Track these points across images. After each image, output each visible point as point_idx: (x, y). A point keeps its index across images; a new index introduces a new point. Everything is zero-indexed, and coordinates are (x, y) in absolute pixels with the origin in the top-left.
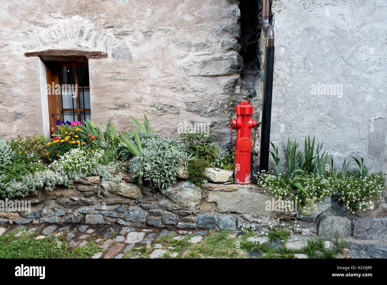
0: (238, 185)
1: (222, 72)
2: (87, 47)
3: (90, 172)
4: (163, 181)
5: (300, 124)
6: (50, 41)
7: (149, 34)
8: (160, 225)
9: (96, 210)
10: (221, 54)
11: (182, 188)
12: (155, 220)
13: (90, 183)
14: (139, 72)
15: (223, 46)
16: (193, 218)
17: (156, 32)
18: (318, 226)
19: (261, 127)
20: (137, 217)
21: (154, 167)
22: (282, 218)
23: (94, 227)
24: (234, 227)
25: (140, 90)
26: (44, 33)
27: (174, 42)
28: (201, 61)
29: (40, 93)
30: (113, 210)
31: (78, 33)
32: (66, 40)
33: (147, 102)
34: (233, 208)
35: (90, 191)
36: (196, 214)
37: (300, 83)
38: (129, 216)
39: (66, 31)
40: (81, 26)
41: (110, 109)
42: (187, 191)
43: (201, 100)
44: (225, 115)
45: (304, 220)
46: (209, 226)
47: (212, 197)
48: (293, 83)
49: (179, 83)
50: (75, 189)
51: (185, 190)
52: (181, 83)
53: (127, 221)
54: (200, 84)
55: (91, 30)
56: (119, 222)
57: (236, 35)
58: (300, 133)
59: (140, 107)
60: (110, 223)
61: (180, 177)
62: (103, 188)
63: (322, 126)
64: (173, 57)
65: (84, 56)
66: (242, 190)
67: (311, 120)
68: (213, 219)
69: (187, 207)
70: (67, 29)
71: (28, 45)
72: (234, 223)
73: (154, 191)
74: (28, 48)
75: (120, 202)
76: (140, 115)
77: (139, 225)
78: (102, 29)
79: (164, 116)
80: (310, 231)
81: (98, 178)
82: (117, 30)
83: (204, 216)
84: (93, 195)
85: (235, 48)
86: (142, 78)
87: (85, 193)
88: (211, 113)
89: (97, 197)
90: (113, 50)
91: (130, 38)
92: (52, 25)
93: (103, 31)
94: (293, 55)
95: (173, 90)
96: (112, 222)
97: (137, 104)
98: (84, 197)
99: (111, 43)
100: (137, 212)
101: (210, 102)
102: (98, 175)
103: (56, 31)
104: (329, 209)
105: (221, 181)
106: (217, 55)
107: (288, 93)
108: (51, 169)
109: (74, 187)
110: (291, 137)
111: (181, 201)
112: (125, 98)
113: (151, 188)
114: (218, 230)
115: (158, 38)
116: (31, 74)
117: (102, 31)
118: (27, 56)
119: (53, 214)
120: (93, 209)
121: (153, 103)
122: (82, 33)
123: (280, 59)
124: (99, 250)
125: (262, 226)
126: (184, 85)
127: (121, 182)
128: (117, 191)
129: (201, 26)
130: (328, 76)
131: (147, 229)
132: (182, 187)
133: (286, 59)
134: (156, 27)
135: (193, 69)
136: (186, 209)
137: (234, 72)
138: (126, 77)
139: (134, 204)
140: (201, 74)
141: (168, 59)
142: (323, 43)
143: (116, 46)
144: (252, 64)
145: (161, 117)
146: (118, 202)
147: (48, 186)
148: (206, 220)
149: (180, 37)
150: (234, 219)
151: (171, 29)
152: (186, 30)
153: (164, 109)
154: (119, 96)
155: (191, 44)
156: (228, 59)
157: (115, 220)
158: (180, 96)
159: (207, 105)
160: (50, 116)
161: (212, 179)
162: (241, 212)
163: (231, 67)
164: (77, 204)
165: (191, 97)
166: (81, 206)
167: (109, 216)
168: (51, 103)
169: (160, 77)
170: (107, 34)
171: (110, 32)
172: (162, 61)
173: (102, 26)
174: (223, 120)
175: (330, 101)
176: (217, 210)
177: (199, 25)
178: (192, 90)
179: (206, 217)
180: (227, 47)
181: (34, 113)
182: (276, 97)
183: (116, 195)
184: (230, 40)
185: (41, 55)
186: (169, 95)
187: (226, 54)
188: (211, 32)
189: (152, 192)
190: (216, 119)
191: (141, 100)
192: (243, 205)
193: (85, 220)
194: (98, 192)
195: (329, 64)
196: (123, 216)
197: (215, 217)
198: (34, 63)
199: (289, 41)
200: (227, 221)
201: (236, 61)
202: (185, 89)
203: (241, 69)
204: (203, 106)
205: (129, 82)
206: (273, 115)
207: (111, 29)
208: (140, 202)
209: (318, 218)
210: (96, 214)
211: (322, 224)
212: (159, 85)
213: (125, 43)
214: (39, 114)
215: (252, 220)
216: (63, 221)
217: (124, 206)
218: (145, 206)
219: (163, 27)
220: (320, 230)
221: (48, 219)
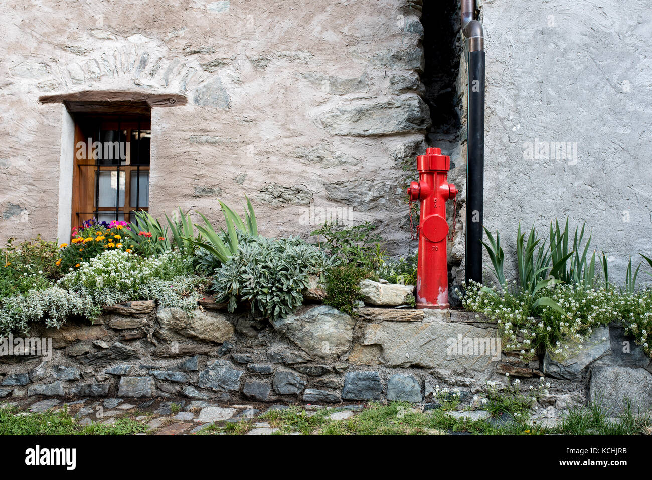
0: (425, 310)
1: (392, 129)
2: (151, 86)
3: (135, 292)
4: (276, 299)
5: (538, 201)
6: (87, 76)
7: (262, 63)
8: (268, 395)
9: (142, 367)
10: (390, 97)
11: (313, 316)
12: (259, 386)
13: (134, 312)
14: (242, 129)
15: (393, 84)
16: (336, 380)
17: (275, 61)
18: (588, 388)
19: (465, 209)
20: (223, 381)
21: (261, 274)
22: (513, 372)
23: (136, 401)
24: (417, 395)
25: (242, 162)
26: (76, 64)
27: (306, 78)
28: (354, 110)
29: (59, 167)
30: (175, 368)
31: (138, 64)
32: (116, 75)
33: (253, 183)
34: (416, 356)
35: (133, 329)
36: (341, 371)
37: (534, 126)
38: (208, 378)
39: (116, 59)
40: (143, 51)
41: (185, 196)
42: (324, 322)
43: (353, 179)
44: (398, 208)
45: (558, 376)
46: (367, 395)
47: (373, 334)
48: (522, 126)
49: (314, 149)
50: (103, 327)
51: (321, 321)
52: (317, 148)
53: (203, 389)
54: (352, 150)
55: (161, 58)
56: (186, 392)
57: (416, 65)
58: (540, 218)
59: (240, 192)
60: (168, 395)
61: (311, 295)
62: (159, 323)
63: (580, 205)
64: (304, 103)
65: (145, 103)
66: (432, 318)
67: (560, 194)
68: (374, 379)
69: (323, 358)
70: (118, 57)
71: (48, 83)
72: (418, 388)
73: (259, 327)
74: (47, 88)
75: (190, 350)
76: (240, 207)
77: (226, 397)
78: (180, 55)
79: (284, 210)
80: (572, 398)
81: (150, 303)
82: (207, 56)
83: (357, 375)
84: (139, 338)
85: (415, 88)
86: (246, 140)
87: (124, 333)
88: (373, 204)
89: (146, 342)
90: (197, 91)
91: (228, 71)
92: (93, 50)
93: (182, 59)
94: (519, 76)
95: (302, 160)
96: (171, 393)
97: (236, 187)
98: (121, 341)
99: (194, 79)
100: (224, 370)
101: (370, 182)
102: (151, 299)
103: (99, 60)
104: (608, 353)
105: (392, 303)
106: (383, 100)
107: (514, 145)
108: (62, 286)
109: (102, 321)
110: (524, 227)
111: (312, 343)
112: (214, 175)
113: (254, 320)
114: (385, 402)
115: (279, 70)
116: (46, 132)
117: (179, 59)
118: (43, 103)
119: (55, 376)
120: (137, 367)
121: (265, 184)
122: (144, 63)
123: (496, 84)
124: (140, 429)
125: (473, 391)
126: (322, 152)
127: (194, 309)
128: (185, 328)
129: (354, 51)
130: (585, 113)
131: (242, 404)
132: (314, 314)
133: (505, 83)
134: (275, 51)
135: (339, 122)
136: (322, 361)
137: (413, 129)
138: (217, 138)
139: (218, 355)
140: (354, 132)
141: (294, 105)
142: (572, 55)
143: (202, 85)
144: (445, 129)
145: (279, 211)
146: (186, 350)
147: (51, 318)
148: (360, 383)
149: (316, 68)
150: (417, 378)
151: (302, 55)
152: (328, 57)
153: (285, 196)
154: (203, 172)
155: (336, 81)
156: (403, 107)
157: (178, 388)
158: (313, 171)
159: (364, 189)
160: (72, 214)
161: (373, 298)
162: (431, 364)
163: (408, 120)
164: (106, 355)
165: (335, 173)
166: (113, 359)
167: (167, 380)
168: (77, 192)
169: (278, 138)
170: (187, 65)
171: (193, 60)
172: (283, 109)
173: (181, 51)
174: (394, 216)
175: (592, 159)
176: (382, 361)
177: (351, 49)
178: (336, 161)
179: (362, 377)
180: (400, 86)
181: (43, 203)
182: (492, 151)
183: (183, 336)
184: (406, 73)
185: (68, 101)
186: (294, 170)
187: (398, 98)
188: (371, 60)
189: (254, 327)
190: (381, 215)
191: (243, 180)
192: (434, 350)
193: (118, 390)
194: (148, 330)
195: (584, 91)
196: (195, 378)
197: (380, 375)
198: (53, 114)
199: (509, 51)
200: (403, 383)
201: (416, 109)
202: (325, 160)
203: (427, 126)
204: (357, 190)
205: (223, 147)
206: (487, 184)
207: (196, 55)
208: (229, 350)
209: (587, 372)
210: (140, 376)
211: (596, 382)
212: (276, 153)
213: (219, 79)
214: (52, 205)
215: (453, 380)
216: (74, 390)
217: (197, 359)
218: (241, 357)
219: (287, 53)
220: (593, 395)
221: (44, 387)
